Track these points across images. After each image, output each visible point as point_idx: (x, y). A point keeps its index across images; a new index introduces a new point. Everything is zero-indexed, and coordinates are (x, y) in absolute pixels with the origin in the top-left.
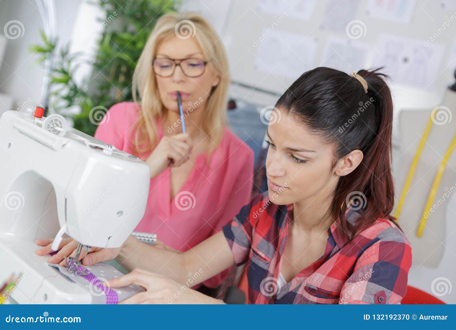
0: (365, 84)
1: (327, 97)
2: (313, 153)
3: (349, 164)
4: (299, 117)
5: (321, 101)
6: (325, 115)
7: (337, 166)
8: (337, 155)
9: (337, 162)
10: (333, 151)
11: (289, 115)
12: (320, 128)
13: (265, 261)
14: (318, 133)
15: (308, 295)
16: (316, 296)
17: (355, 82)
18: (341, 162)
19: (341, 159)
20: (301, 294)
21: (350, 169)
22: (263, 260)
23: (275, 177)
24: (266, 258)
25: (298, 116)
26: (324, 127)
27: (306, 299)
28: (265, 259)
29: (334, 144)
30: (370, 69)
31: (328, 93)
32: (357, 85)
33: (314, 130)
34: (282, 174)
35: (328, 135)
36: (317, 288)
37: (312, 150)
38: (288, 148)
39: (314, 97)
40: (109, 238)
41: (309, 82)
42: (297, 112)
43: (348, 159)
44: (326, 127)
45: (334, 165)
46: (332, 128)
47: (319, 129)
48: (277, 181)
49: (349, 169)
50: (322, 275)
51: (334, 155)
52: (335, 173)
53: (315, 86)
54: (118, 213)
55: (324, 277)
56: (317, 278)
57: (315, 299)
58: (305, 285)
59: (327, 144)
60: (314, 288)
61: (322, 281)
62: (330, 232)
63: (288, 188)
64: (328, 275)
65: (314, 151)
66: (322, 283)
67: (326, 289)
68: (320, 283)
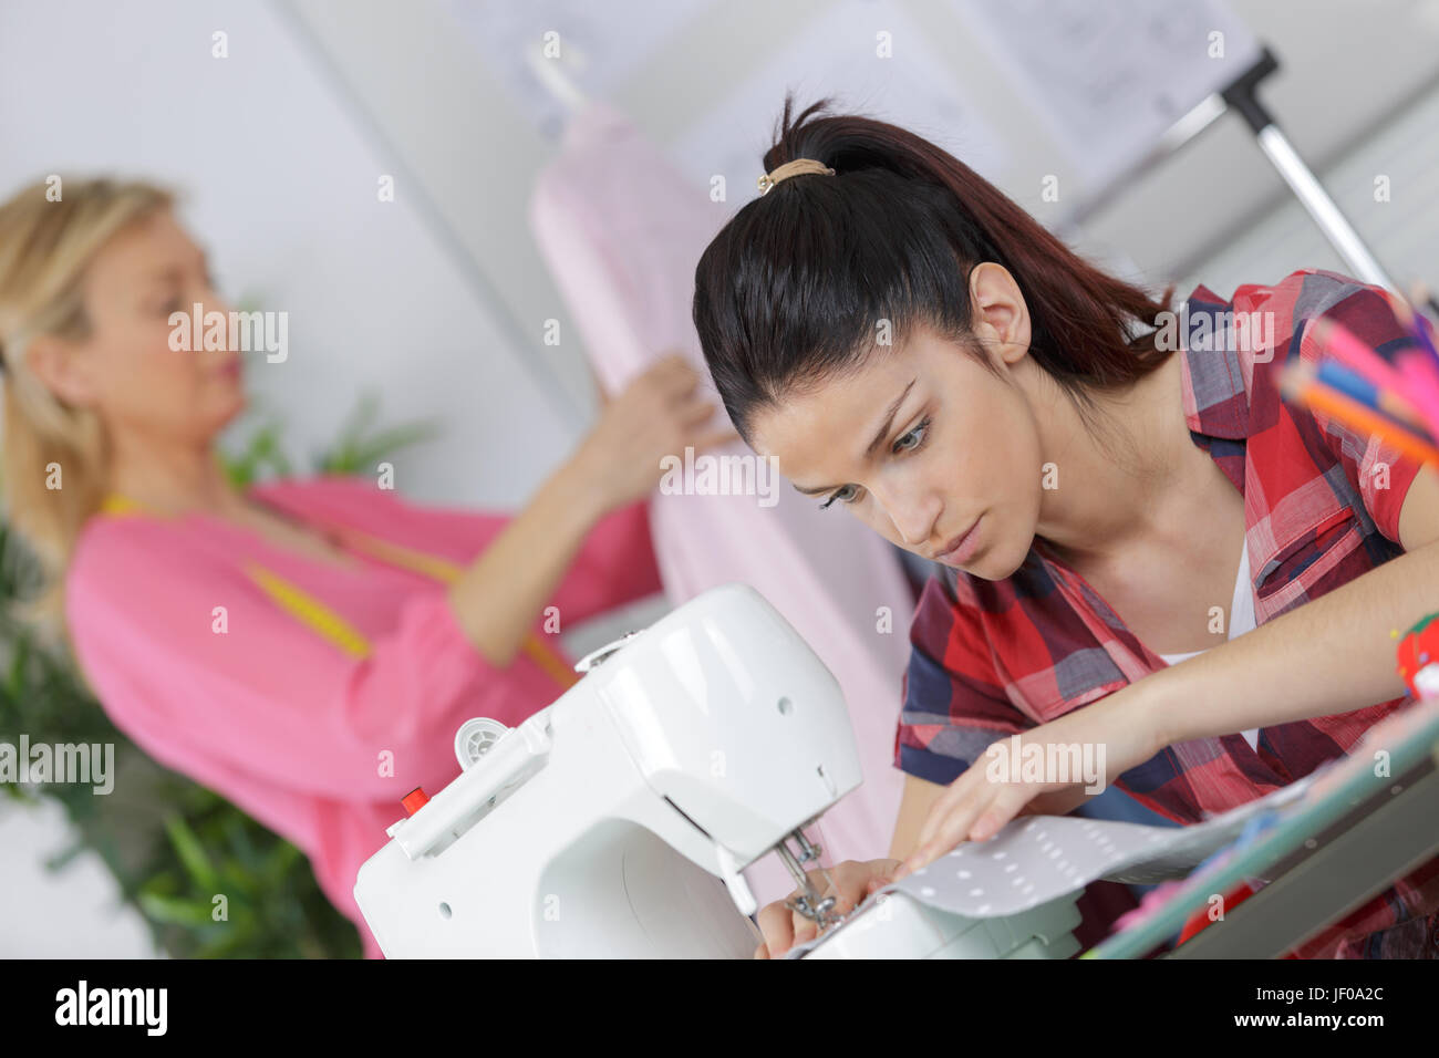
0: (805, 166)
1: (780, 286)
2: (914, 389)
3: (1003, 315)
4: (801, 381)
6: (827, 308)
7: (991, 348)
8: (953, 331)
9: (976, 340)
10: (937, 335)
11: (781, 403)
12: (854, 338)
15: (1277, 595)
17: (786, 191)
18: (987, 332)
19: (974, 329)
21: (1018, 316)
23: (933, 532)
24: (1110, 688)
25: (796, 380)
27: (1281, 611)
29: (918, 325)
30: (774, 138)
31: (773, 278)
32: (796, 188)
33: (854, 355)
34: (934, 507)
37: (904, 388)
38: (870, 449)
40: (821, 774)
42: (785, 378)
43: (987, 309)
45: (982, 355)
47: (857, 341)
48: (950, 532)
49: (1016, 321)
51: (953, 338)
52: (1009, 365)
54: (782, 710)
55: (1267, 522)
56: (1257, 542)
57: (1295, 588)
58: (1256, 590)
59: (907, 340)
60: (1274, 568)
61: (1271, 534)
62: (1201, 439)
63: (983, 514)
64: (1271, 507)
65: (912, 384)
66: (1276, 535)
67: (1295, 536)
68: (1273, 541)
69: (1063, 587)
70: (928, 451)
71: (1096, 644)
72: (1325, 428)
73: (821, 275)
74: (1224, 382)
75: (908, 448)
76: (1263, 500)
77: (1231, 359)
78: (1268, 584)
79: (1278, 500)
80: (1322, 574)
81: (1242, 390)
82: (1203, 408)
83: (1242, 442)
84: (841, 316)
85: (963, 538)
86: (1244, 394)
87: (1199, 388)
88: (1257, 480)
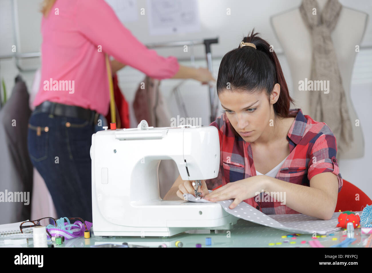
1: (246, 70)
2: (258, 102)
3: (275, 95)
4: (240, 90)
5: (245, 74)
6: (252, 79)
7: (271, 100)
9: (270, 97)
10: (266, 93)
11: (233, 91)
13: (241, 168)
14: (255, 90)
15: (284, 174)
16: (289, 173)
18: (272, 96)
20: (278, 176)
22: (239, 167)
23: (244, 129)
24: (241, 165)
26: (255, 85)
27: (283, 177)
28: (241, 167)
29: (264, 90)
33: (252, 91)
34: (247, 124)
35: (260, 88)
36: (288, 168)
38: (244, 109)
39: (240, 75)
41: (231, 70)
42: (237, 87)
43: (274, 92)
44: (256, 85)
45: (269, 100)
46: (259, 83)
47: (254, 88)
48: (246, 130)
49: (276, 97)
50: (289, 160)
51: (267, 95)
52: (271, 104)
53: (236, 69)
55: (291, 160)
56: (286, 163)
57: (288, 175)
58: (280, 170)
59: (261, 92)
60: (287, 169)
61: (290, 163)
62: (288, 138)
63: (254, 130)
64: (294, 158)
65: (258, 101)
66: (291, 164)
67: (295, 166)
68: (290, 165)
69: (244, 144)
70: (253, 114)
71: (243, 156)
72: (313, 153)
73: (253, 72)
74: (300, 132)
75: (249, 111)
76: (293, 156)
77: (303, 129)
78: (284, 171)
79: (296, 158)
80: (295, 176)
81: (302, 136)
82: (293, 134)
83: (295, 145)
84: (253, 82)
85: (248, 132)
86: (302, 137)
87: (294, 130)
88: (294, 153)
